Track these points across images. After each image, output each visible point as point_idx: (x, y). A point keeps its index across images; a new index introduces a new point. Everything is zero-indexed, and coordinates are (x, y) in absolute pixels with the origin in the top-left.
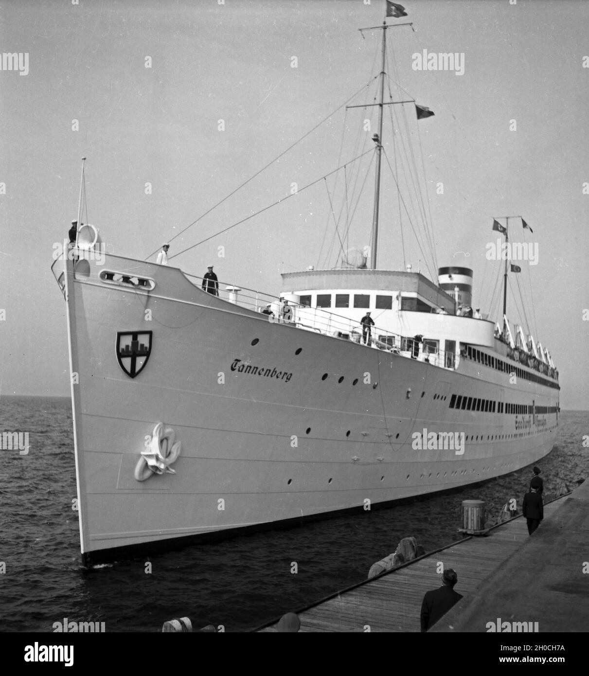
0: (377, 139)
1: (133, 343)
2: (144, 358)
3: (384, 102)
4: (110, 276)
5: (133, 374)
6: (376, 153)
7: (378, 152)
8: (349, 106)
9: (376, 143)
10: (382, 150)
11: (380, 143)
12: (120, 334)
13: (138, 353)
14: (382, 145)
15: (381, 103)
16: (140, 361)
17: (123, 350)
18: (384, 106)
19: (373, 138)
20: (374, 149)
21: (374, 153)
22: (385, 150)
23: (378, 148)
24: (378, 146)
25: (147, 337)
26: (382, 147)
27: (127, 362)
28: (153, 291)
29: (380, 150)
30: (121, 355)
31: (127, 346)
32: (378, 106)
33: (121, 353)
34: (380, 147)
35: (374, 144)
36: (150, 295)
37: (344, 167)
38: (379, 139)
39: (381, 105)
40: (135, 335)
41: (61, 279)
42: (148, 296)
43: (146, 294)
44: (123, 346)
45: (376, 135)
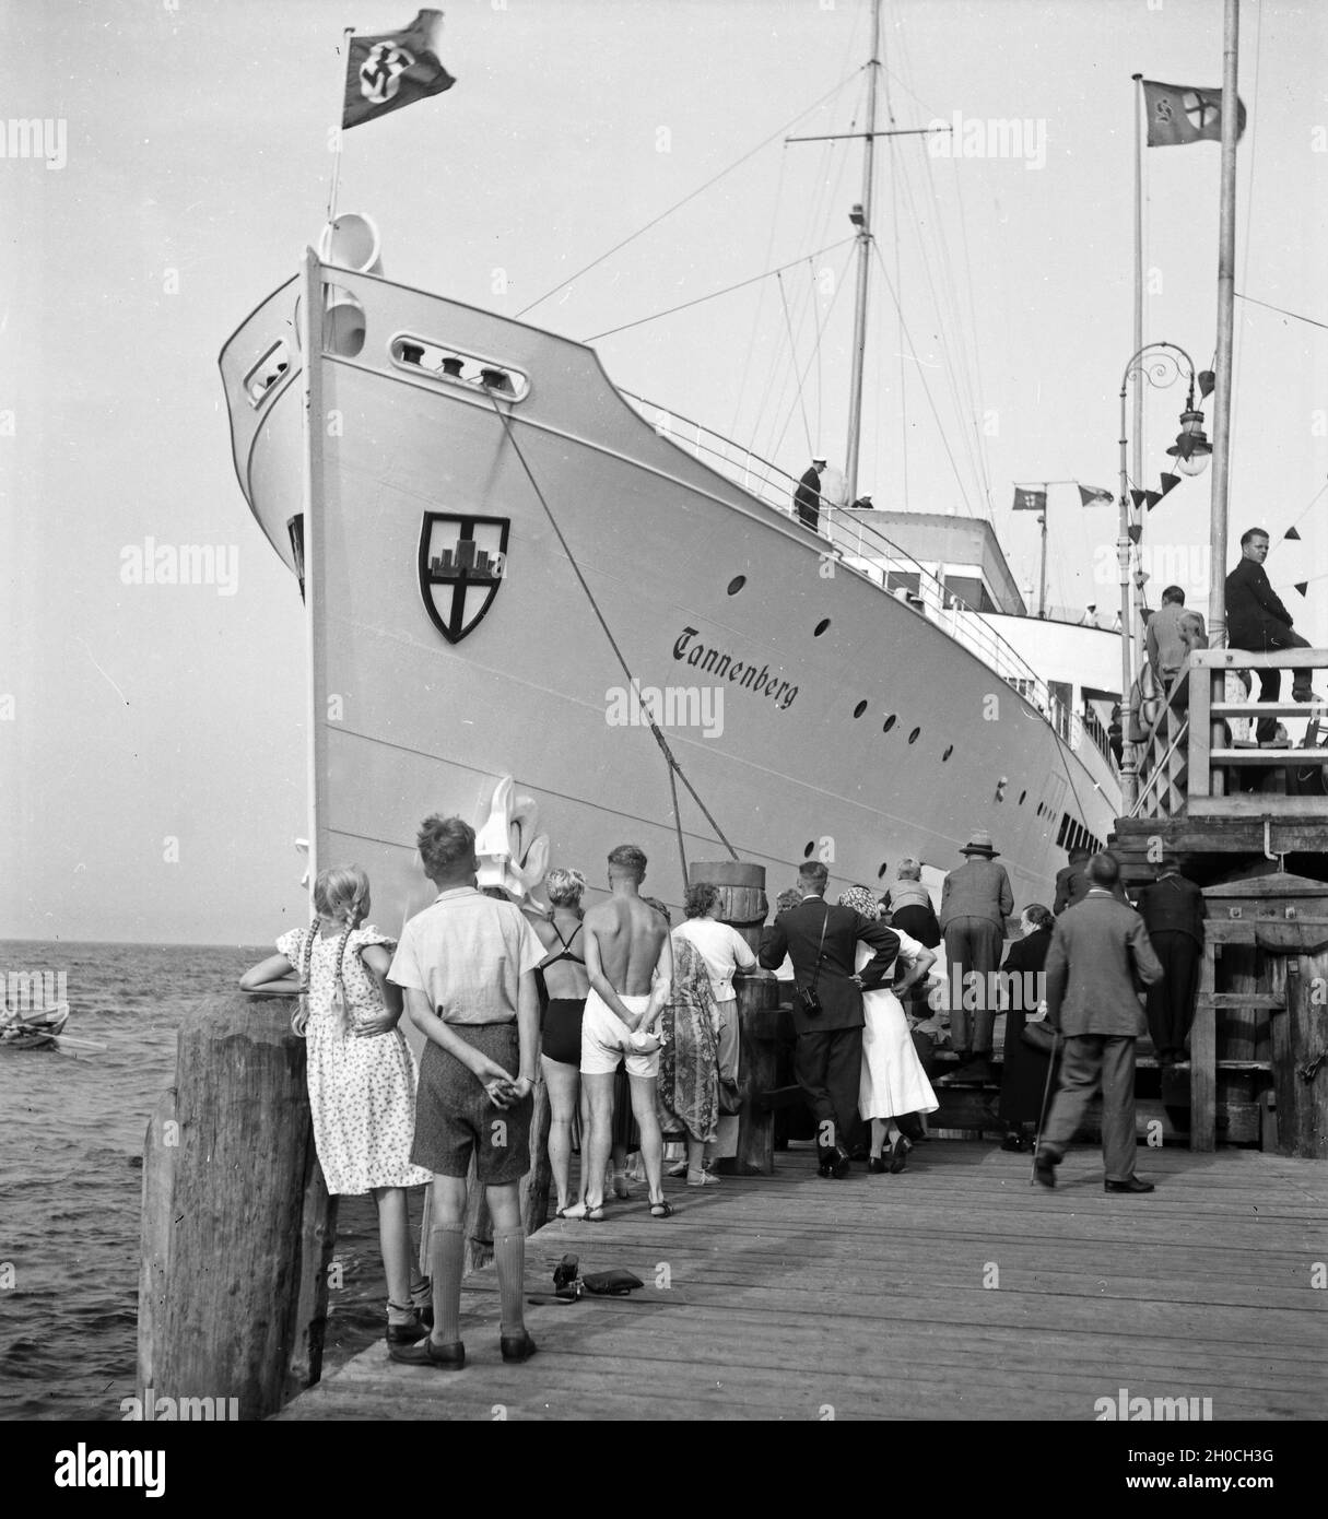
0: (858, 219)
1: (461, 546)
2: (485, 591)
3: (877, 130)
4: (412, 353)
5: (454, 633)
6: (857, 250)
7: (863, 246)
8: (792, 138)
9: (859, 226)
10: (871, 244)
11: (868, 227)
12: (431, 518)
13: (471, 575)
14: (872, 233)
15: (870, 132)
16: (475, 597)
17: (436, 560)
18: (875, 138)
19: (853, 213)
20: (853, 241)
21: (852, 250)
22: (878, 242)
23: (863, 239)
24: (863, 234)
25: (496, 531)
26: (871, 236)
27: (443, 595)
28: (522, 406)
29: (866, 243)
30: (428, 577)
31: (447, 553)
32: (863, 139)
33: (431, 571)
34: (866, 238)
35: (854, 229)
36: (513, 415)
37: (776, 275)
38: (865, 216)
39: (869, 137)
40: (467, 524)
41: (250, 382)
42: (510, 418)
43: (504, 411)
44: (436, 552)
45: (859, 208)
